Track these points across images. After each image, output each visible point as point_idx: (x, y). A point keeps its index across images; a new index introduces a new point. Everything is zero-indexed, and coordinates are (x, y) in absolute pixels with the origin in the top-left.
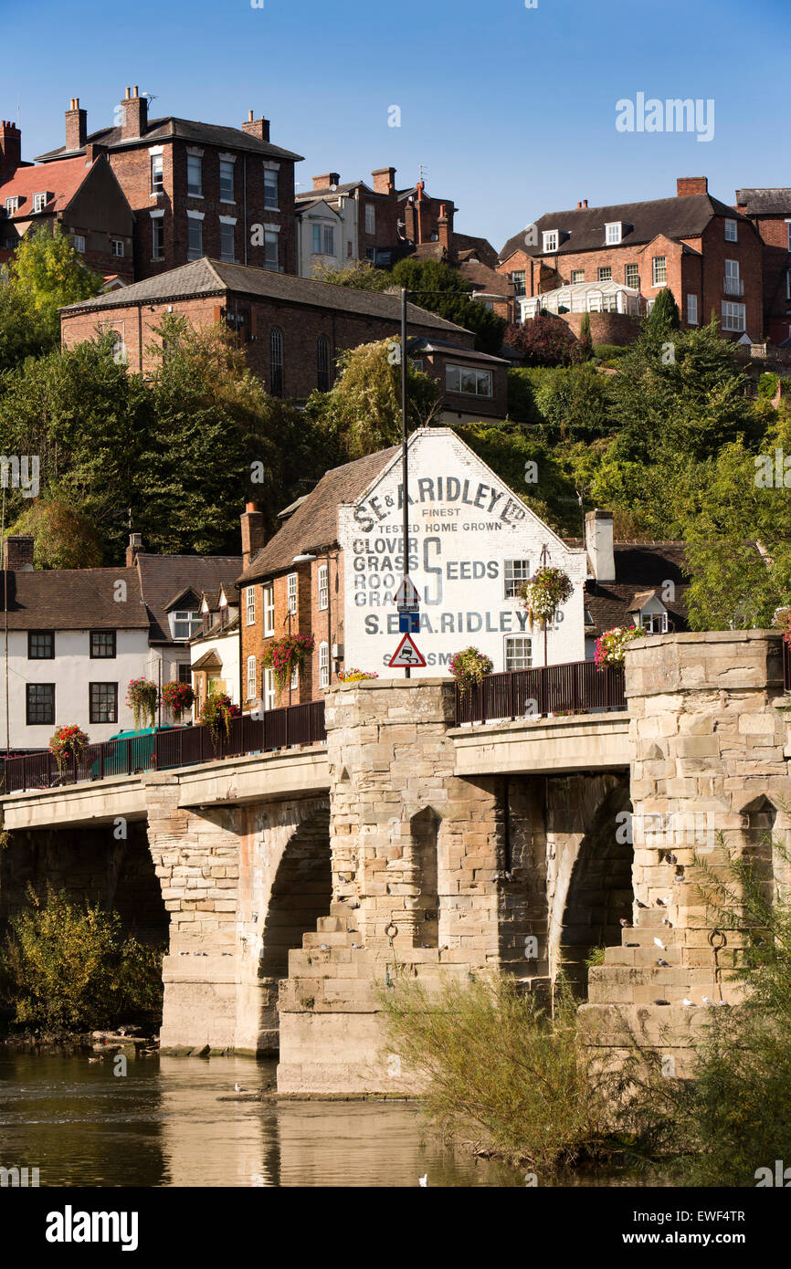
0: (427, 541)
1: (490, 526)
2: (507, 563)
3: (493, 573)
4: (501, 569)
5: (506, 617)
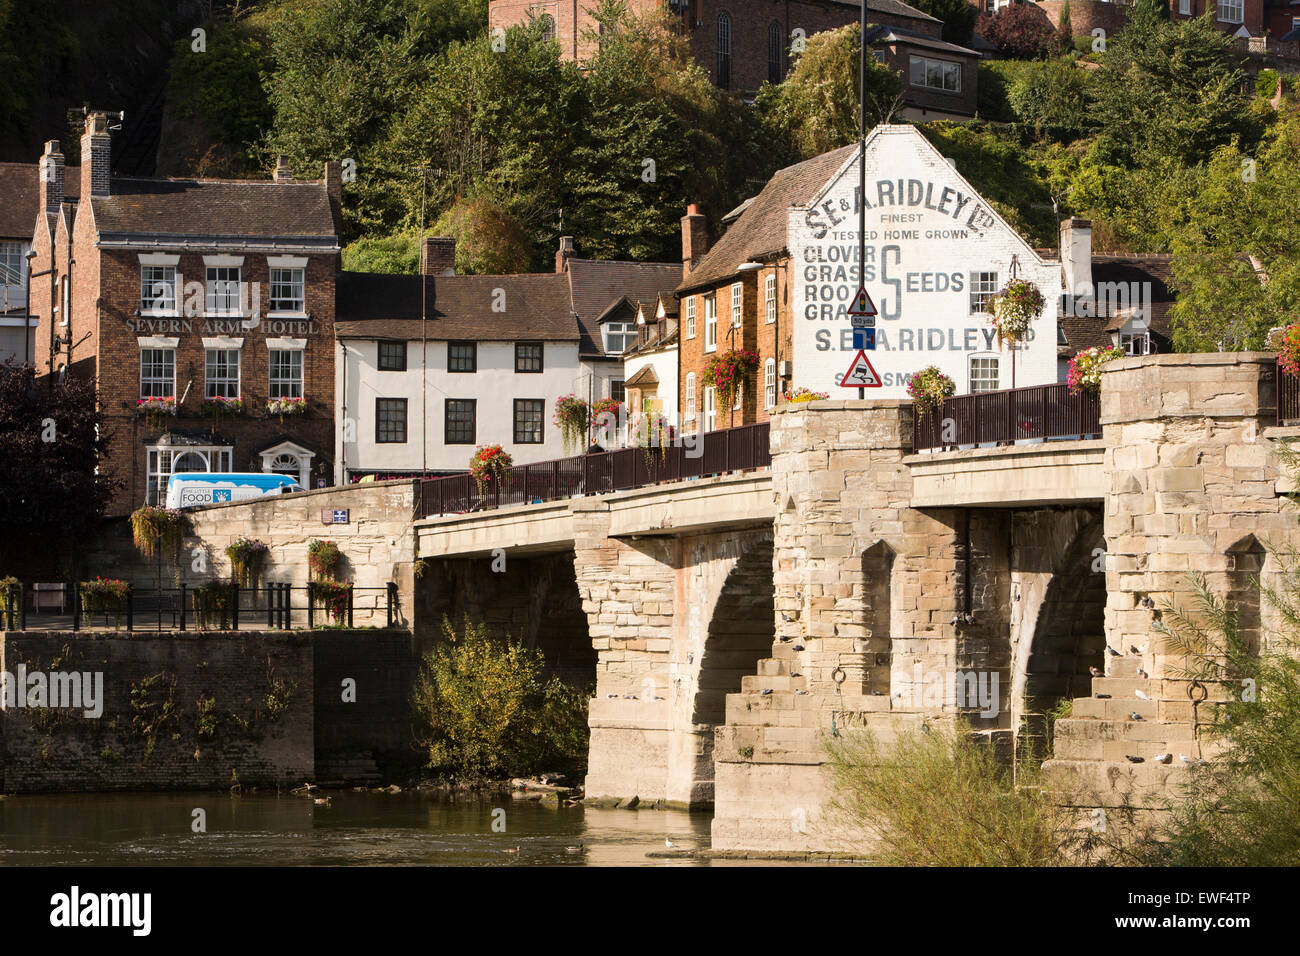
0: (886, 249)
1: (955, 234)
2: (973, 275)
3: (957, 286)
4: (966, 281)
5: (971, 334)
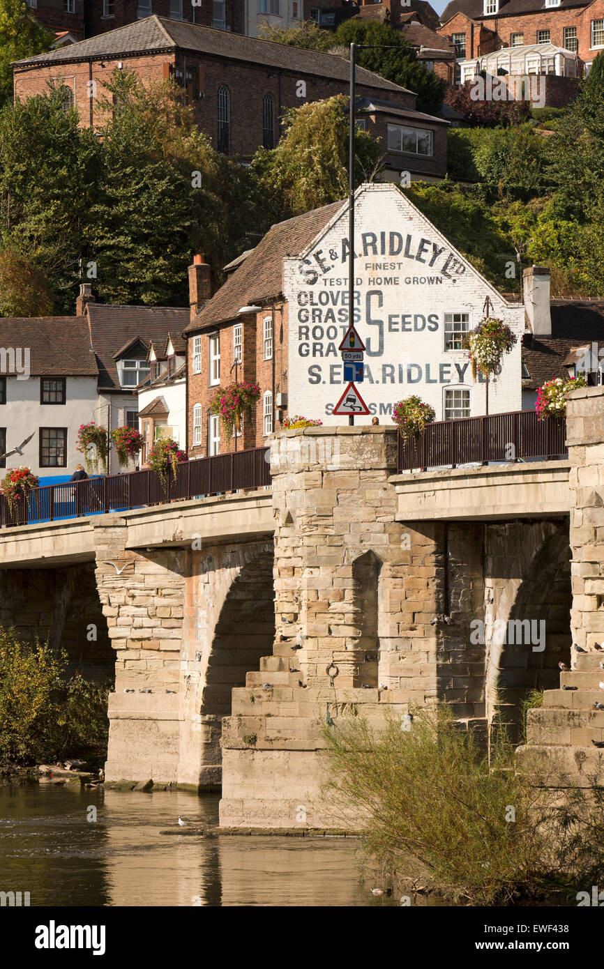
0: (370, 294)
1: (431, 280)
2: (447, 317)
3: (433, 326)
4: (441, 322)
5: (445, 369)
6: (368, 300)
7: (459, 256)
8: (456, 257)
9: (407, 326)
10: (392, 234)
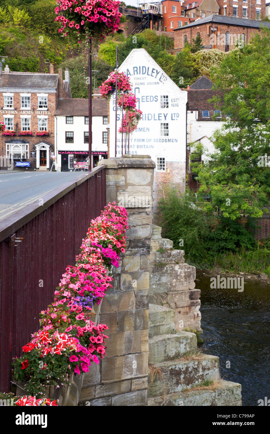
0: (136, 88)
1: (155, 83)
2: (161, 96)
3: (156, 100)
4: (159, 98)
5: (160, 115)
6: (135, 91)
7: (165, 74)
8: (164, 75)
9: (148, 100)
10: (143, 67)
